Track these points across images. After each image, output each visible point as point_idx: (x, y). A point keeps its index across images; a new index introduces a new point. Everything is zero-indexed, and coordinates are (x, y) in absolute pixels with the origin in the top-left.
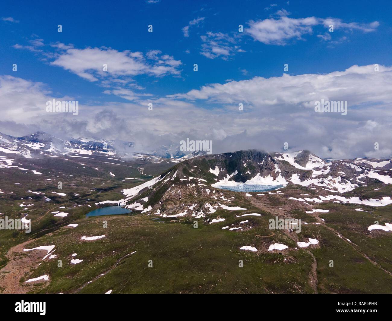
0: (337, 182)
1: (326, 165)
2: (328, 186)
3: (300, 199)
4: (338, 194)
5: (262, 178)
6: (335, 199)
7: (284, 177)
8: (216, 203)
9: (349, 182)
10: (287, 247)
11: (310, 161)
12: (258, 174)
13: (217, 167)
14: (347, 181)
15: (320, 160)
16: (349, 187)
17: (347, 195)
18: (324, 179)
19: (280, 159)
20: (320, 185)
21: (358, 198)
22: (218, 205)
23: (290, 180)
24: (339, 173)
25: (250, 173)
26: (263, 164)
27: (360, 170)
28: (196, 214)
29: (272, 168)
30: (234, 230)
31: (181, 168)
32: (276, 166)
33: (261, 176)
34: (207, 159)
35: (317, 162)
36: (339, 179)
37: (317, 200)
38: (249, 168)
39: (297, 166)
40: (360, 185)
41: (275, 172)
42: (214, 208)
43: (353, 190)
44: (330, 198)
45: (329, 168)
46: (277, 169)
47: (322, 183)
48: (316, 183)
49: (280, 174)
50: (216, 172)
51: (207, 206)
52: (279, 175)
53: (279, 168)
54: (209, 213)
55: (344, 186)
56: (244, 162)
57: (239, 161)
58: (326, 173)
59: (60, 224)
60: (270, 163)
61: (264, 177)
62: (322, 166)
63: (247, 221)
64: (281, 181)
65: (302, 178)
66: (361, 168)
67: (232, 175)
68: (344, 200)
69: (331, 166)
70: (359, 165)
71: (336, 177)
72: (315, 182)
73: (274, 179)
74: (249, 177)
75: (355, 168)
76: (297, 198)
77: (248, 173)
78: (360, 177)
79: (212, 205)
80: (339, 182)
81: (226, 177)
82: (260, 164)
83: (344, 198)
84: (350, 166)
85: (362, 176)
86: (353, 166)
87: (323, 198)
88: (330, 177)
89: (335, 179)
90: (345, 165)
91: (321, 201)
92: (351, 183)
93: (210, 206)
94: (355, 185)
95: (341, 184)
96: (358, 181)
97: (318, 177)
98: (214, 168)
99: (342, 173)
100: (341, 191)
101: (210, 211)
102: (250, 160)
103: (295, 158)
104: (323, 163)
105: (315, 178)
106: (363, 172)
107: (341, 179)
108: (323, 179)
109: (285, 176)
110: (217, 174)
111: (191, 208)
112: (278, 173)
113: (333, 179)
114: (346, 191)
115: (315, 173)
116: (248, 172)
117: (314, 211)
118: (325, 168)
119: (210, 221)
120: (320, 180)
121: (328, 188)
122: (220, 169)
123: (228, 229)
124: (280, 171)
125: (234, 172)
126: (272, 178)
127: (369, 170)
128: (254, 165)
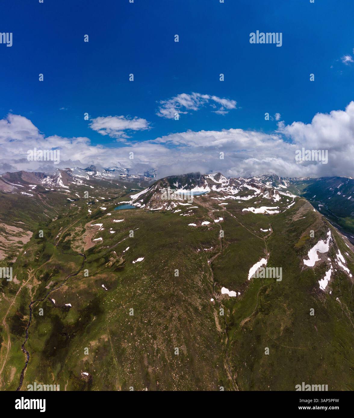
0: (232, 189)
1: (228, 180)
2: (228, 191)
3: (216, 198)
4: (232, 195)
5: (199, 188)
6: (231, 198)
7: (209, 187)
8: (177, 202)
9: (236, 189)
10: (210, 223)
11: (221, 178)
12: (197, 186)
13: (177, 182)
15: (225, 178)
16: (236, 191)
17: (235, 195)
18: (227, 188)
19: (207, 177)
20: (225, 191)
21: (239, 196)
22: (178, 203)
23: (212, 189)
27: (241, 183)
28: (167, 208)
29: (203, 182)
30: (186, 216)
31: (159, 183)
32: (206, 181)
34: (172, 178)
36: (232, 188)
37: (223, 199)
38: (193, 183)
39: (215, 181)
40: (241, 190)
42: (176, 205)
43: (238, 193)
44: (229, 197)
45: (229, 182)
46: (206, 183)
47: (226, 190)
48: (223, 190)
50: (176, 185)
53: (207, 182)
54: (173, 207)
55: (234, 191)
56: (190, 179)
57: (188, 179)
58: (227, 185)
59: (103, 213)
60: (203, 180)
61: (200, 187)
62: (226, 181)
63: (192, 211)
64: (208, 189)
65: (217, 188)
67: (184, 187)
68: (234, 198)
69: (229, 181)
70: (241, 181)
72: (223, 189)
73: (204, 188)
74: (193, 187)
76: (215, 198)
78: (241, 187)
79: (175, 203)
80: (233, 189)
81: (182, 188)
82: (198, 180)
83: (234, 197)
85: (241, 186)
86: (238, 181)
87: (226, 197)
88: (229, 187)
89: (231, 188)
90: (235, 181)
91: (225, 199)
93: (174, 204)
96: (240, 188)
97: (224, 187)
98: (175, 183)
99: (234, 184)
100: (233, 194)
101: (174, 206)
102: (193, 178)
103: (214, 177)
104: (226, 179)
105: (223, 187)
106: (242, 184)
107: (234, 187)
110: (177, 186)
111: (165, 205)
112: (206, 185)
114: (235, 193)
115: (223, 185)
116: (192, 185)
117: (222, 204)
118: (227, 182)
119: (174, 211)
120: (225, 188)
121: (228, 192)
122: (178, 183)
123: (183, 215)
124: (207, 184)
125: (186, 185)
126: (203, 188)
127: (244, 183)
128: (195, 181)
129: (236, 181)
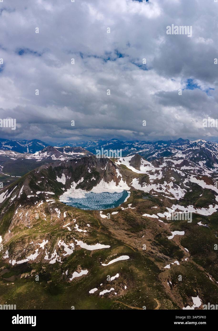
0: (170, 187)
1: (158, 169)
4: (177, 202)
5: (106, 183)
6: (178, 210)
7: (125, 182)
9: (179, 187)
11: (142, 164)
12: (102, 179)
13: (63, 175)
14: (177, 186)
15: (150, 164)
16: (180, 192)
17: (184, 203)
18: (162, 185)
19: (119, 163)
20: (159, 191)
21: (192, 206)
23: (131, 185)
24: (170, 178)
25: (95, 179)
26: (105, 169)
27: (184, 175)
29: (114, 173)
32: (117, 171)
33: (105, 181)
34: (53, 167)
35: (148, 165)
36: (171, 184)
37: (167, 215)
38: (94, 174)
39: (134, 170)
41: (117, 177)
43: (185, 197)
44: (174, 208)
45: (161, 172)
46: (119, 174)
47: (161, 189)
48: (155, 190)
49: (122, 178)
50: (62, 180)
51: (60, 244)
52: (121, 180)
53: (121, 172)
55: (177, 192)
56: (88, 168)
57: (84, 168)
58: (160, 178)
60: (112, 169)
61: (108, 183)
62: (154, 171)
64: (123, 186)
65: (141, 183)
66: (184, 173)
67: (78, 183)
68: (184, 209)
69: (161, 170)
70: (183, 171)
71: (169, 183)
72: (154, 187)
73: (117, 184)
75: (180, 173)
77: (93, 179)
78: (185, 182)
80: (172, 187)
81: (73, 185)
82: (103, 169)
83: (183, 206)
84: (177, 172)
85: (187, 181)
86: (179, 172)
88: (165, 183)
89: (169, 184)
90: (173, 170)
92: (181, 188)
94: (184, 190)
95: (174, 189)
96: (185, 186)
97: (155, 182)
98: (60, 177)
99: (173, 178)
100: (177, 198)
102: (94, 166)
103: (130, 162)
104: (153, 166)
105: (153, 183)
106: (186, 177)
107: (173, 184)
108: (160, 185)
109: (127, 181)
110: (64, 183)
112: (120, 178)
113: (167, 185)
115: (152, 177)
117: (174, 234)
118: (157, 172)
120: (158, 186)
121: (167, 195)
122: (66, 177)
124: (121, 176)
125: (80, 179)
126: (115, 183)
127: (190, 176)
128: (98, 170)
129: (175, 170)
